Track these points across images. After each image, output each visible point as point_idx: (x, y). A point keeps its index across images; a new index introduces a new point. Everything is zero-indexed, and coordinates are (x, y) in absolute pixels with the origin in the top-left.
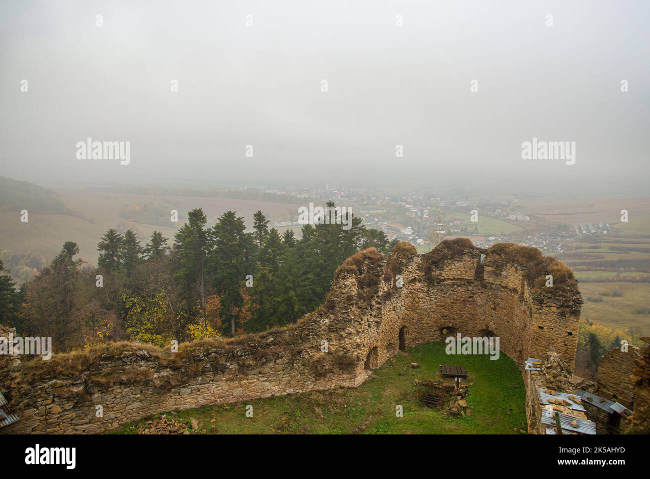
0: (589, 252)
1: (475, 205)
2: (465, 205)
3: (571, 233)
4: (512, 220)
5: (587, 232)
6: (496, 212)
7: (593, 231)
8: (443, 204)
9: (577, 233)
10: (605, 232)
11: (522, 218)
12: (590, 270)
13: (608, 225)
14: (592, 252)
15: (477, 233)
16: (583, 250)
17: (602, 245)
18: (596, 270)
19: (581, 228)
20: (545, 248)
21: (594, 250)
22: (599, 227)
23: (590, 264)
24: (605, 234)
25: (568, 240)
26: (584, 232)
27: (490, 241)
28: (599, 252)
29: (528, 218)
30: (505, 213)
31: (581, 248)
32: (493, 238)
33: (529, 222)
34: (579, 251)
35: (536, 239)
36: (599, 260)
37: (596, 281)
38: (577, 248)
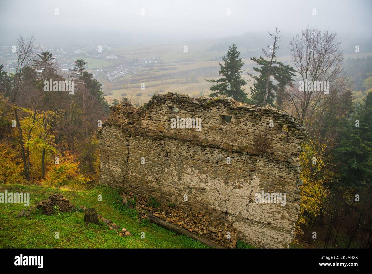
0: (149, 72)
1: (86, 52)
2: (79, 53)
3: (139, 63)
4: (108, 59)
5: (147, 63)
6: (99, 55)
7: (150, 62)
8: (65, 52)
9: (143, 63)
10: (156, 62)
11: (114, 58)
12: (149, 81)
13: (157, 58)
14: (150, 72)
15: (88, 68)
16: (146, 72)
17: (155, 68)
18: (152, 81)
19: (144, 60)
20: (127, 73)
21: (151, 71)
22: (153, 59)
23: (149, 78)
24: (156, 63)
25: (138, 67)
26: (146, 62)
27: (96, 72)
28: (153, 72)
29: (117, 58)
30: (104, 56)
31: (144, 70)
32: (98, 70)
33: (118, 59)
34: (144, 72)
35: (121, 69)
36: (153, 76)
37: (152, 86)
38: (143, 71)
